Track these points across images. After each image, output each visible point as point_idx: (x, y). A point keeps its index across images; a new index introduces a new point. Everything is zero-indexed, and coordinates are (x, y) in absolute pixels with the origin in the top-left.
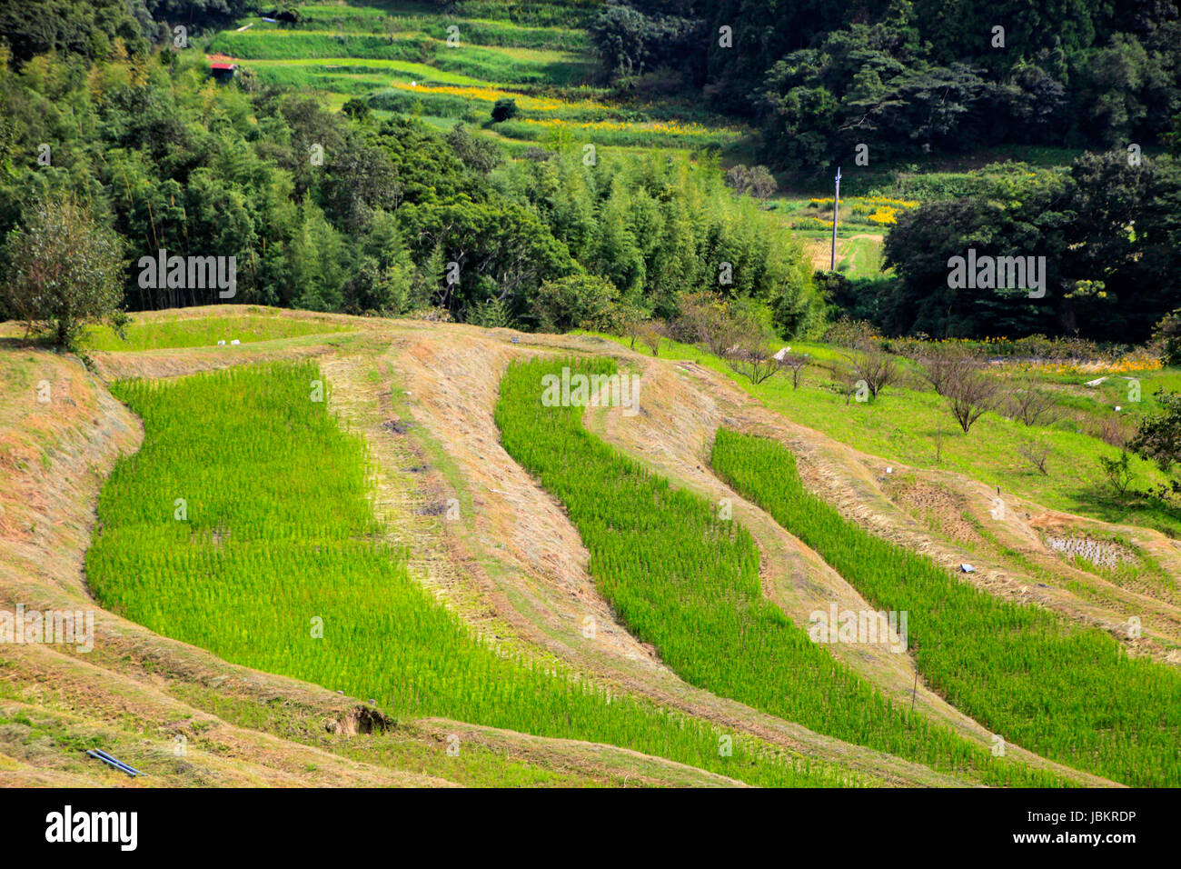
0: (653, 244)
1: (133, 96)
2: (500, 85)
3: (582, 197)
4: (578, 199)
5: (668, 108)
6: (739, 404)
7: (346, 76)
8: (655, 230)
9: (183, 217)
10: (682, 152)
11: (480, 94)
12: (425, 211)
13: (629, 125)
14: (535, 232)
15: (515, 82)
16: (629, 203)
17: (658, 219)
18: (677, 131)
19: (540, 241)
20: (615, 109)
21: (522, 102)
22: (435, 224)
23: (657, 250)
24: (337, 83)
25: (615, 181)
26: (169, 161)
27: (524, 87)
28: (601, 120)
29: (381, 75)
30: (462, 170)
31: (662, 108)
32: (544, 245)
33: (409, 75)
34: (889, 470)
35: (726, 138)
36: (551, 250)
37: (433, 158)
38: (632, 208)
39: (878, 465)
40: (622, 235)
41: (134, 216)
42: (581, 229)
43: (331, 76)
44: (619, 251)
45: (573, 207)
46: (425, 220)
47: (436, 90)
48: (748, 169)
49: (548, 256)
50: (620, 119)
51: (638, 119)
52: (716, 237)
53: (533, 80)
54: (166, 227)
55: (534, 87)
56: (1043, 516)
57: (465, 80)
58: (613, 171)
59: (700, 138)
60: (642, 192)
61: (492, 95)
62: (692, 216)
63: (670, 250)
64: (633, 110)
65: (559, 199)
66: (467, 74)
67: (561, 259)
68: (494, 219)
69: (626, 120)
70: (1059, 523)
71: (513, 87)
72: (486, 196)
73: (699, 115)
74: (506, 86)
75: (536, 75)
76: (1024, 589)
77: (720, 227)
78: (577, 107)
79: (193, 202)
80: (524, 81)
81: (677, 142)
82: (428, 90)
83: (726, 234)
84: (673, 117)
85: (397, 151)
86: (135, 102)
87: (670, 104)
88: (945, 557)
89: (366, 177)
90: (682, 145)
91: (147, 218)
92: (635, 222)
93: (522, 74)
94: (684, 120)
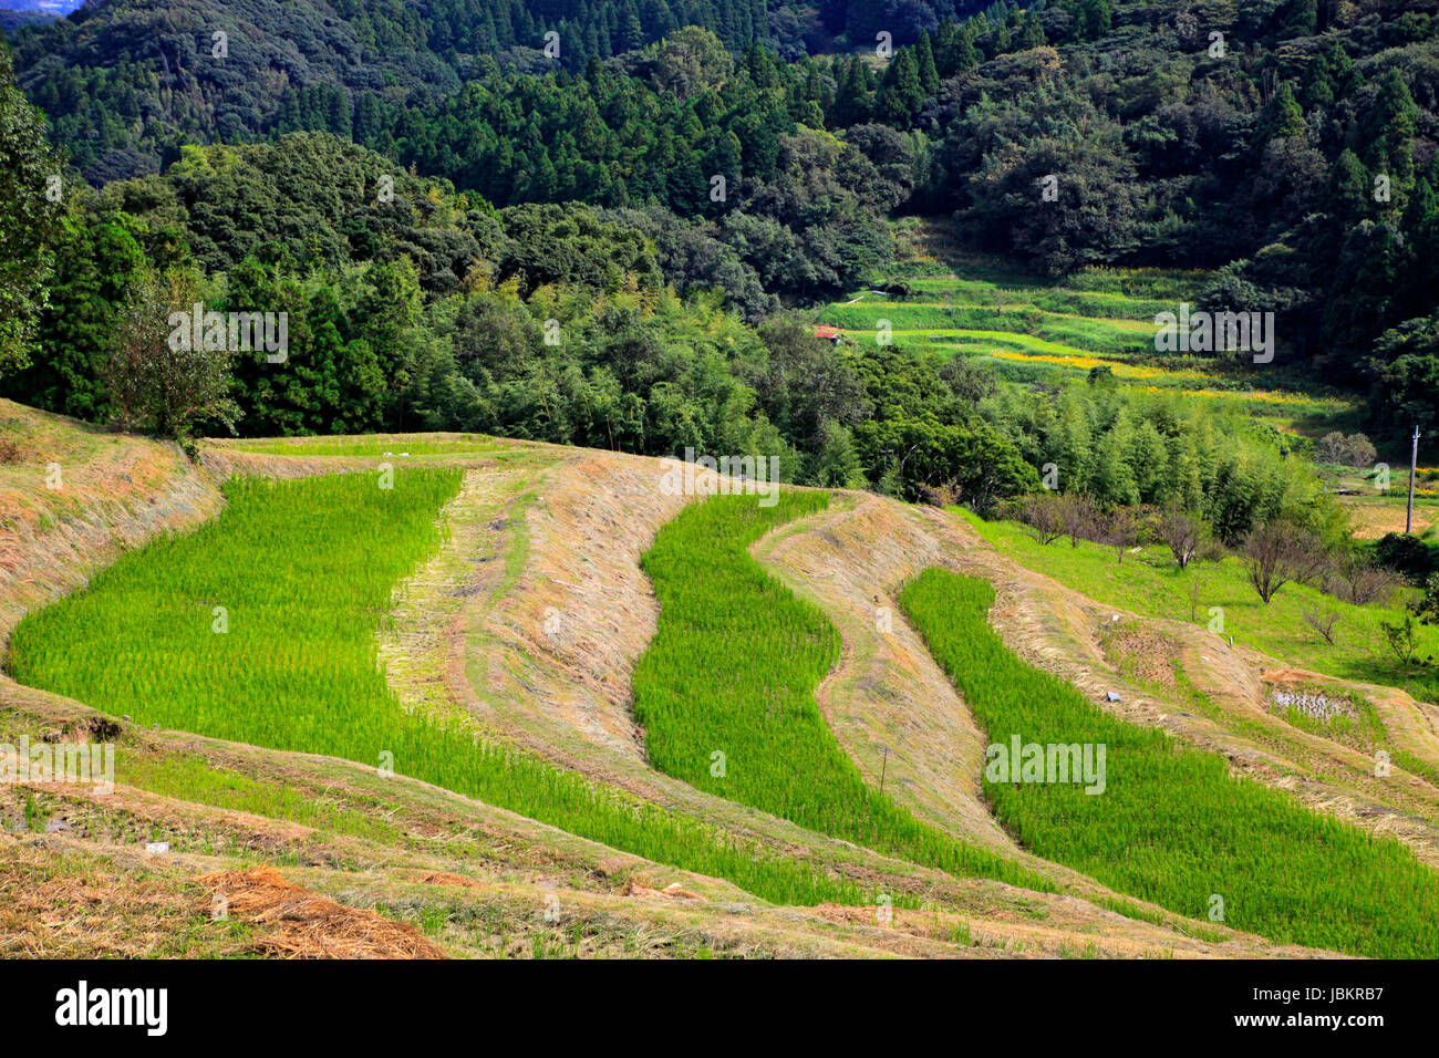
0: (1153, 478)
1: (618, 318)
2: (1100, 355)
3: (1079, 429)
4: (1073, 428)
5: (1275, 378)
6: (967, 547)
7: (949, 346)
8: (1155, 464)
9: (640, 430)
10: (1282, 421)
11: (1078, 363)
12: (887, 428)
13: (1228, 393)
14: (1003, 453)
15: (1118, 351)
16: (1131, 436)
17: (1160, 452)
18: (1279, 400)
19: (1006, 462)
20: (1216, 378)
21: (1119, 370)
22: (895, 441)
23: (1157, 484)
24: (939, 352)
25: (1121, 413)
26: (636, 378)
27: (1126, 356)
28: (1200, 388)
29: (983, 345)
30: (945, 394)
31: (1268, 378)
32: (1010, 465)
33: (1011, 344)
34: (1115, 618)
35: (1331, 407)
36: (1017, 471)
37: (914, 381)
38: (1134, 442)
39: (1104, 613)
40: (1117, 466)
41: (592, 429)
42: (1071, 459)
43: (933, 345)
44: (1111, 483)
45: (1067, 437)
46: (885, 437)
47: (1034, 358)
48: (1346, 436)
49: (1013, 477)
50: (1220, 387)
51: (1241, 387)
52: (1227, 474)
53: (1137, 350)
54: (623, 440)
55: (1136, 357)
56: (1280, 672)
57: (1068, 350)
58: (1119, 406)
59: (1303, 408)
60: (1147, 425)
61: (1089, 362)
62: (1201, 452)
63: (1173, 485)
64: (1236, 379)
65: (1054, 430)
66: (1070, 345)
67: (1029, 482)
68: (962, 440)
69: (1229, 388)
70: (1295, 679)
71: (1114, 356)
72: (966, 420)
73: (1308, 385)
74: (1107, 355)
75: (1139, 344)
76: (1162, 717)
77: (1232, 465)
78: (1178, 375)
79: (653, 414)
80: (1128, 351)
81: (1280, 411)
82: (1027, 358)
83: (1240, 473)
84: (1278, 386)
85: (876, 373)
86: (619, 324)
87: (1277, 374)
88: (1096, 687)
89: (832, 394)
90: (1282, 413)
91: (605, 432)
92: (1136, 455)
93: (1126, 344)
94: (1289, 389)
